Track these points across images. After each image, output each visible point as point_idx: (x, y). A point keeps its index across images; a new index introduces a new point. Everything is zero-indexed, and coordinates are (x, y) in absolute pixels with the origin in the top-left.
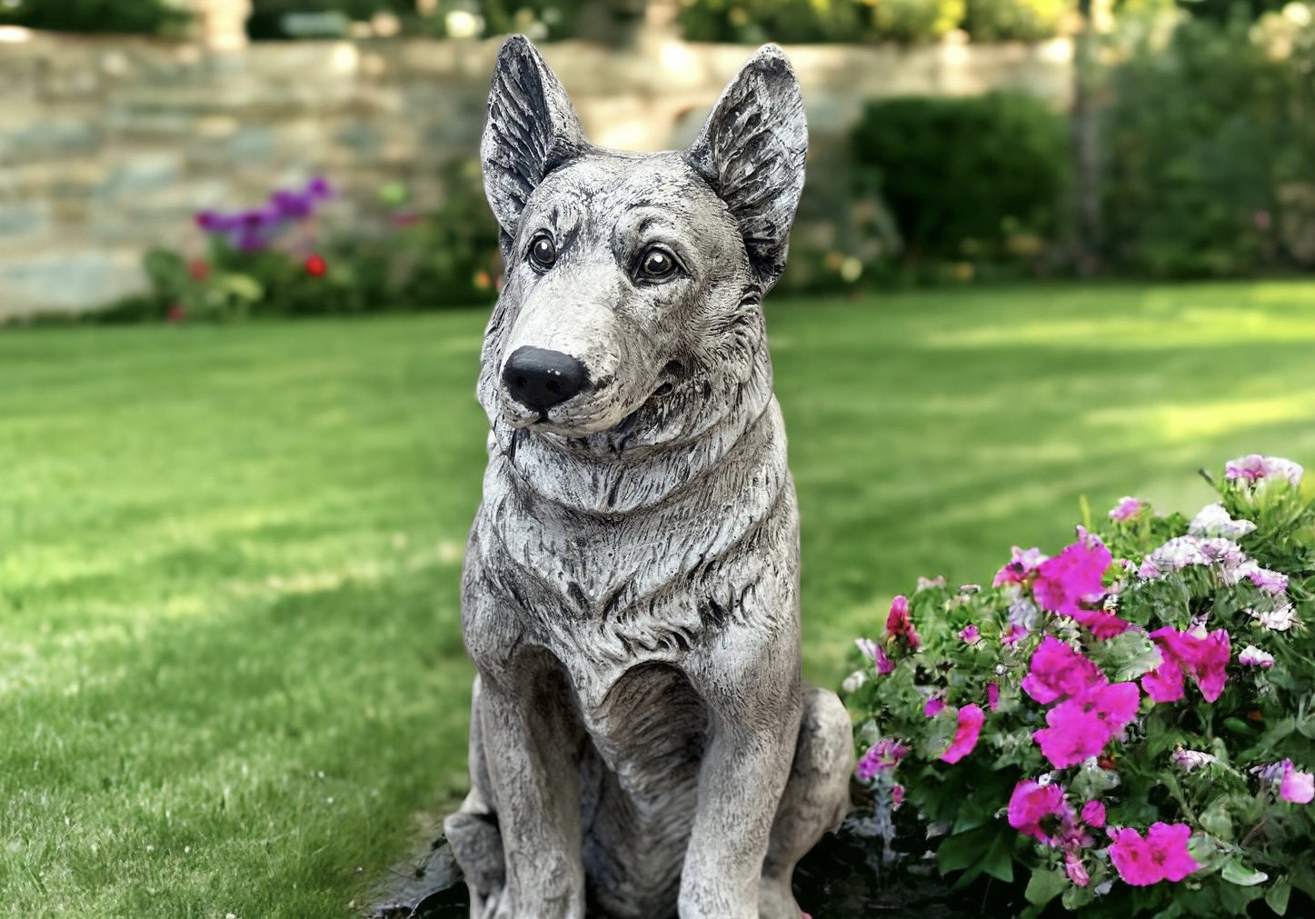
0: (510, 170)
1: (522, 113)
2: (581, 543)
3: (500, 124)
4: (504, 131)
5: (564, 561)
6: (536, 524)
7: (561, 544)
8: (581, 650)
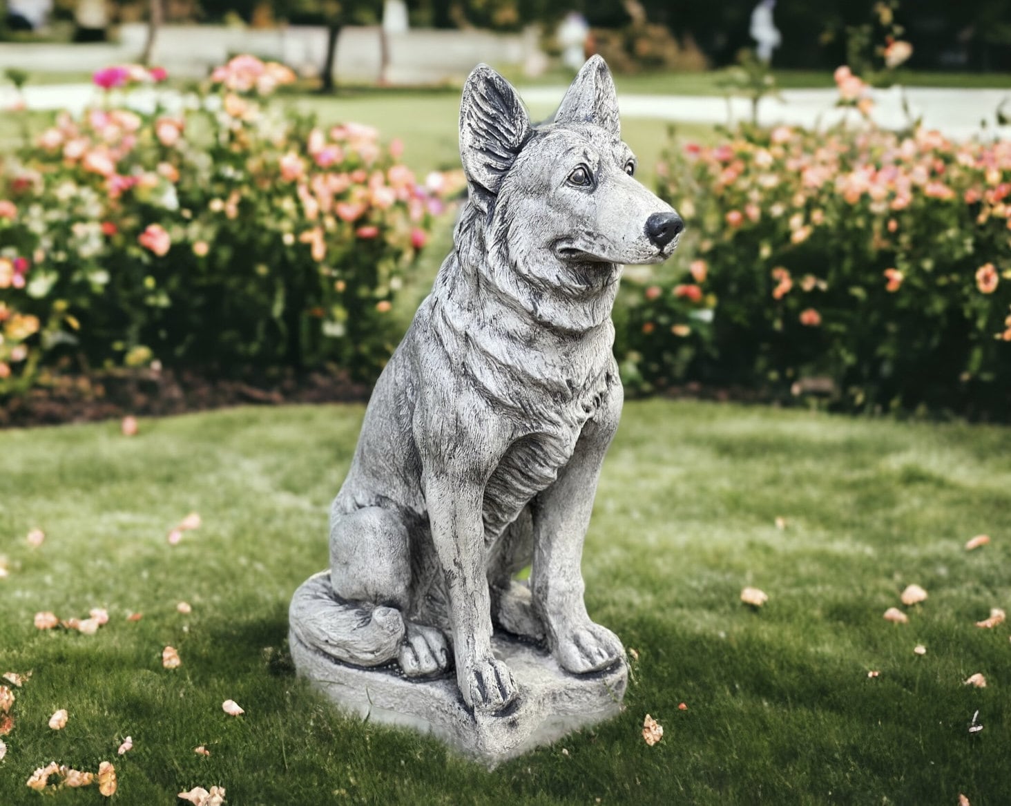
0: (481, 149)
1: (486, 114)
2: (567, 355)
3: (473, 123)
4: (475, 126)
5: (562, 369)
6: (537, 353)
7: (556, 359)
8: (566, 421)
